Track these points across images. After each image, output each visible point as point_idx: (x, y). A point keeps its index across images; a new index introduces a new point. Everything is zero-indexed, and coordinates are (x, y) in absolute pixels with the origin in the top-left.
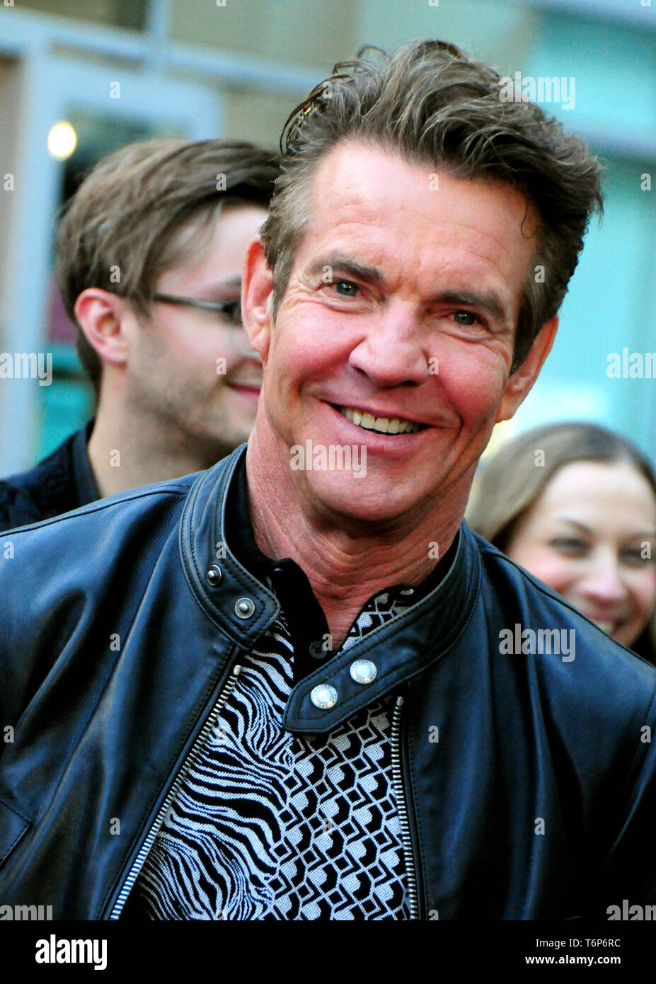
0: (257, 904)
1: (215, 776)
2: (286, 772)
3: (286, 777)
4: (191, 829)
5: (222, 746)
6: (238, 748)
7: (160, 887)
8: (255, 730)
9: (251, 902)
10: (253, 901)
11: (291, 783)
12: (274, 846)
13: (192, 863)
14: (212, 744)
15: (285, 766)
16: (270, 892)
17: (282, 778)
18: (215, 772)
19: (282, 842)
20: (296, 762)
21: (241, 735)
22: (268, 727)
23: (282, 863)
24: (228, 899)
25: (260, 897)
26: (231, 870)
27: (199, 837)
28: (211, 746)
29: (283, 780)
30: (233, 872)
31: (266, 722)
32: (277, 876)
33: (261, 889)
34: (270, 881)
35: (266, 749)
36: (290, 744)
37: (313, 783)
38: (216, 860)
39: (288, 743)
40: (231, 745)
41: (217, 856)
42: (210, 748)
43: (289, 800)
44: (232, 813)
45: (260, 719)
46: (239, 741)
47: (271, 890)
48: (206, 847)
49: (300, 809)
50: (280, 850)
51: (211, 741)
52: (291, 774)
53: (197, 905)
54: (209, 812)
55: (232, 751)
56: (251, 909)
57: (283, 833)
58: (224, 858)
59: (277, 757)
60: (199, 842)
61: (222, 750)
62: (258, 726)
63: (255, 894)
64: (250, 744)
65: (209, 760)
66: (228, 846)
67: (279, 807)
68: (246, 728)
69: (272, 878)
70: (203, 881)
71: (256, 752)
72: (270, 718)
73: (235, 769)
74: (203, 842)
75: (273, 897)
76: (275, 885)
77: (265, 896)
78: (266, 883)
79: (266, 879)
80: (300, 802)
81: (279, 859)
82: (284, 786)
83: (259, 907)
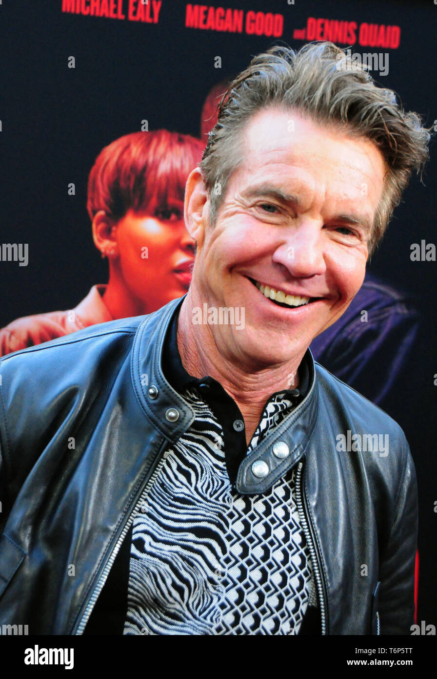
0: (213, 596)
1: (178, 513)
2: (228, 508)
3: (228, 512)
4: (164, 550)
5: (182, 493)
6: (192, 493)
7: (145, 592)
8: (203, 481)
9: (210, 595)
10: (211, 594)
11: (231, 515)
12: (223, 558)
13: (165, 573)
14: (175, 491)
15: (227, 504)
16: (222, 588)
17: (225, 512)
18: (178, 510)
19: (228, 554)
20: (234, 501)
21: (194, 485)
22: (212, 480)
23: (229, 568)
24: (192, 592)
25: (215, 592)
26: (193, 574)
27: (170, 555)
28: (174, 493)
29: (226, 514)
30: (194, 575)
31: (211, 476)
32: (226, 577)
33: (216, 586)
34: (221, 580)
35: (212, 493)
36: (230, 489)
37: (246, 514)
38: (182, 568)
39: (228, 489)
40: (187, 492)
41: (183, 567)
42: (173, 494)
43: (231, 526)
44: (191, 536)
45: (206, 474)
46: (192, 489)
47: (223, 586)
48: (175, 561)
49: (238, 532)
50: (227, 560)
51: (173, 489)
52: (231, 510)
53: (171, 600)
54: (176, 537)
55: (189, 496)
56: (209, 599)
57: (229, 549)
58: (188, 566)
59: (221, 498)
60: (169, 559)
61: (182, 496)
62: (205, 479)
63: (211, 589)
64: (200, 490)
65: (173, 502)
66: (190, 558)
67: (225, 532)
68: (197, 480)
69: (223, 579)
70: (174, 585)
71: (205, 495)
72: (213, 473)
73: (191, 507)
74: (172, 558)
75: (224, 591)
76: (225, 583)
77: (218, 591)
78: (219, 582)
79: (219, 579)
80: (239, 527)
81: (227, 566)
82: (227, 518)
83: (215, 599)
